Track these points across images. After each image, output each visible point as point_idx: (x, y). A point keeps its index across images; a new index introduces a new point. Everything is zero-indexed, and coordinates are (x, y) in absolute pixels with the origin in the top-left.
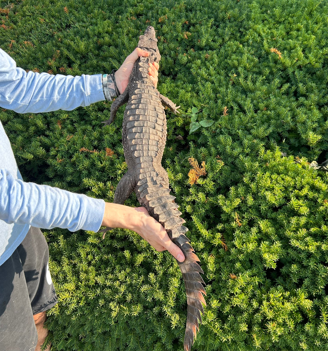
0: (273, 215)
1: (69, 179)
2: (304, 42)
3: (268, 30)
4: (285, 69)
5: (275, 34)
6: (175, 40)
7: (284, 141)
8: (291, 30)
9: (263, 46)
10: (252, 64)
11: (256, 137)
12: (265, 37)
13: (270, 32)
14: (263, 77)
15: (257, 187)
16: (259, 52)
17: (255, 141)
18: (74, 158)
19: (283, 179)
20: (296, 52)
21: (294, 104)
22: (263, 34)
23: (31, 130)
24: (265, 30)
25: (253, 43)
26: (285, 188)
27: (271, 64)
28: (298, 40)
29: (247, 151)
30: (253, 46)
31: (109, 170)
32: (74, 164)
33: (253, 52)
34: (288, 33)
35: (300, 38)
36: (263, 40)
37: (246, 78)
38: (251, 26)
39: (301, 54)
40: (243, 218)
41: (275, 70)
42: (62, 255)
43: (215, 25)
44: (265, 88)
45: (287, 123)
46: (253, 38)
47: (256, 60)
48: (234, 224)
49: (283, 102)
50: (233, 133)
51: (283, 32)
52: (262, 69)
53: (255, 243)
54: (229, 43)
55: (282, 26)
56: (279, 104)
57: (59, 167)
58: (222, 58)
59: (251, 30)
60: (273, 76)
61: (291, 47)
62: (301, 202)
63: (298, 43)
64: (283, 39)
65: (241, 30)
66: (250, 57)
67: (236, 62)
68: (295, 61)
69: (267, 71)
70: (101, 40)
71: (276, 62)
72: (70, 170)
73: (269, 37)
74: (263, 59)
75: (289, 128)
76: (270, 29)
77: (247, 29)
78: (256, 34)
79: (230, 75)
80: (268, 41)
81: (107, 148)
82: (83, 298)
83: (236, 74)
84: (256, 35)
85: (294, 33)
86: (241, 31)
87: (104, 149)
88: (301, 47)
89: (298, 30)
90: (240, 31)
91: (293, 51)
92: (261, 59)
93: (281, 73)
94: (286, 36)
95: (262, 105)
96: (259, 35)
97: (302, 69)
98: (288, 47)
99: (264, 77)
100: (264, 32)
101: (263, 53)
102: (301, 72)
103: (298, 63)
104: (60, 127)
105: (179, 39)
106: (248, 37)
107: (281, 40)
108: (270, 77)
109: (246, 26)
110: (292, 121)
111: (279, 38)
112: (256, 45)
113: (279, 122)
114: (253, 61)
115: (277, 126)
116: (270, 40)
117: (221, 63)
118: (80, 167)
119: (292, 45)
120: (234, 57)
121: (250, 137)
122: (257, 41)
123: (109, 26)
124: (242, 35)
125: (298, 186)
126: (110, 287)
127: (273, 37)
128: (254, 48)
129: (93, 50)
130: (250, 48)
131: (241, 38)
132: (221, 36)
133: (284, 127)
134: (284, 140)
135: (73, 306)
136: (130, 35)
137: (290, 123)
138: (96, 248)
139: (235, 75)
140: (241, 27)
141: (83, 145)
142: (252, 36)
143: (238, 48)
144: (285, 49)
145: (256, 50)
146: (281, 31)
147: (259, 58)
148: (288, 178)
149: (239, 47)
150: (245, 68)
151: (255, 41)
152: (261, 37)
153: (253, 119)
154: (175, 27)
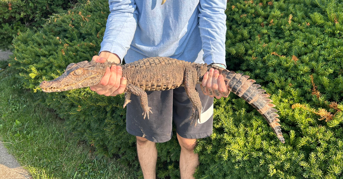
1: (258, 71)
18: (266, 58)
23: (238, 37)
31: (292, 70)
32: (264, 62)
42: (240, 122)
57: (252, 63)
72: (260, 65)
81: (294, 56)
82: (248, 155)
87: (291, 56)
104: (259, 39)
118: (269, 63)
126: (271, 154)
135: (238, 158)
138: (266, 125)
141: (275, 50)
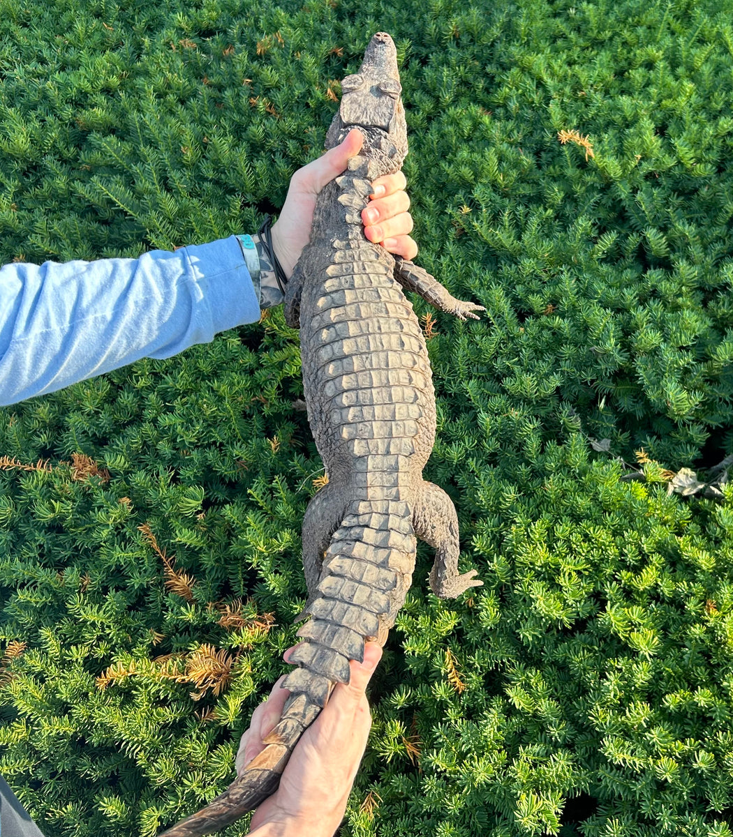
0: (559, 653)
2: (664, 102)
3: (566, 67)
4: (607, 186)
5: (582, 79)
6: (301, 106)
7: (602, 405)
8: (630, 64)
9: (548, 118)
10: (514, 174)
11: (517, 400)
12: (555, 91)
13: (570, 72)
14: (546, 210)
15: (513, 568)
16: (537, 137)
17: (515, 414)
19: (587, 538)
20: (640, 134)
21: (630, 295)
22: (549, 82)
24: (556, 68)
25: (522, 109)
26: (594, 565)
27: (570, 172)
28: (648, 97)
29: (491, 445)
30: (520, 118)
33: (518, 137)
34: (620, 74)
35: (653, 90)
36: (548, 99)
37: (495, 219)
38: (517, 57)
39: (651, 141)
40: (470, 667)
41: (579, 189)
43: (417, 56)
44: (547, 247)
45: (606, 355)
46: (523, 94)
47: (527, 160)
48: (440, 691)
49: (600, 287)
50: (453, 389)
51: (605, 72)
52: (544, 187)
53: (500, 751)
54: (451, 111)
55: (604, 56)
56: (586, 293)
58: (430, 158)
59: (515, 71)
60: (576, 207)
61: (625, 119)
62: (636, 612)
63: (644, 106)
64: (607, 92)
65: (488, 69)
66: (511, 153)
67: (466, 172)
68: (633, 164)
69: (556, 194)
70: (85, 116)
71: (583, 164)
73: (567, 90)
74: (550, 154)
75: (612, 369)
76: (570, 63)
77: (505, 68)
78: (529, 81)
79: (449, 211)
80: (562, 102)
81: (78, 454)
83: (469, 206)
84: (530, 84)
85: (637, 76)
86: (488, 74)
88: (652, 117)
89: (650, 65)
90: (486, 75)
91: (632, 130)
92: (543, 154)
93: (597, 196)
94: (617, 84)
95: (536, 301)
96: (540, 84)
97: (660, 180)
98: (617, 118)
99: (550, 211)
100: (553, 75)
101: (546, 139)
102: (655, 192)
103: (643, 169)
105: (312, 103)
106: (507, 90)
107: (599, 96)
108: (568, 210)
109: (504, 60)
110: (620, 350)
111: (596, 91)
112: (528, 114)
113: (584, 351)
114: (516, 164)
115: (581, 365)
116: (569, 98)
117: (428, 171)
119: (628, 112)
120: (464, 154)
121: (498, 401)
122: (533, 102)
123: (111, 72)
124: (493, 84)
125: (631, 559)
127: (577, 87)
128: (522, 126)
129: (61, 145)
130: (510, 125)
131: (489, 93)
132: (431, 92)
133: (599, 368)
134: (603, 401)
136: (171, 98)
137: (616, 354)
139: (466, 209)
140: (489, 60)
142: (517, 89)
143: (476, 125)
144: (609, 124)
145: (530, 129)
146: (601, 67)
147: (537, 154)
148: (603, 535)
149: (480, 123)
150: (494, 186)
151: (525, 103)
152: (546, 91)
153: (510, 345)
154: (300, 66)
